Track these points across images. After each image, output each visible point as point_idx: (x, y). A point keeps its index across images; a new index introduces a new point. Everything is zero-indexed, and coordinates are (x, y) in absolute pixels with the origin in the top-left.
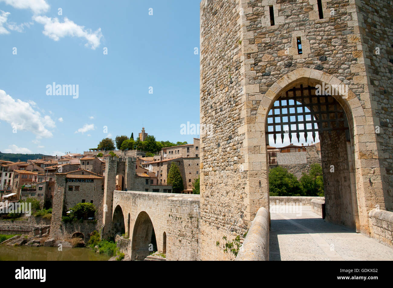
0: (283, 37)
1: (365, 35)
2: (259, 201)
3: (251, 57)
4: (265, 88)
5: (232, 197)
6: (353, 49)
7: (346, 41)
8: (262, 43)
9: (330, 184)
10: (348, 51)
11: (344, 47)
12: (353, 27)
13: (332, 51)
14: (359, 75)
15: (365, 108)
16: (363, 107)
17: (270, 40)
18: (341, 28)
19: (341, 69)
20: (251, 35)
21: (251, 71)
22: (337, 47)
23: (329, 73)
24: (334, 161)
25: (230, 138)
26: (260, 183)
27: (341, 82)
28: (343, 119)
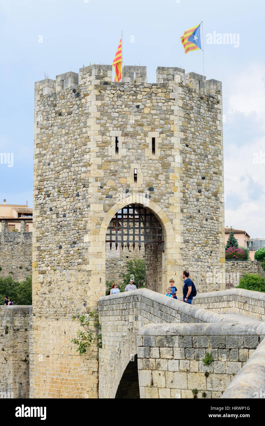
0: (124, 167)
1: (181, 173)
2: (99, 292)
3: (98, 180)
4: (107, 207)
5: (75, 291)
6: (172, 185)
7: (168, 177)
8: (107, 170)
9: (150, 285)
10: (168, 186)
11: (167, 183)
12: (174, 167)
13: (158, 184)
14: (174, 205)
15: (174, 230)
16: (173, 229)
17: (114, 168)
18: (166, 166)
19: (163, 199)
20: (99, 161)
21: (98, 192)
22: (162, 181)
23: (154, 202)
24: (154, 264)
25: (75, 243)
26: (100, 279)
27: (161, 209)
28: (161, 235)
